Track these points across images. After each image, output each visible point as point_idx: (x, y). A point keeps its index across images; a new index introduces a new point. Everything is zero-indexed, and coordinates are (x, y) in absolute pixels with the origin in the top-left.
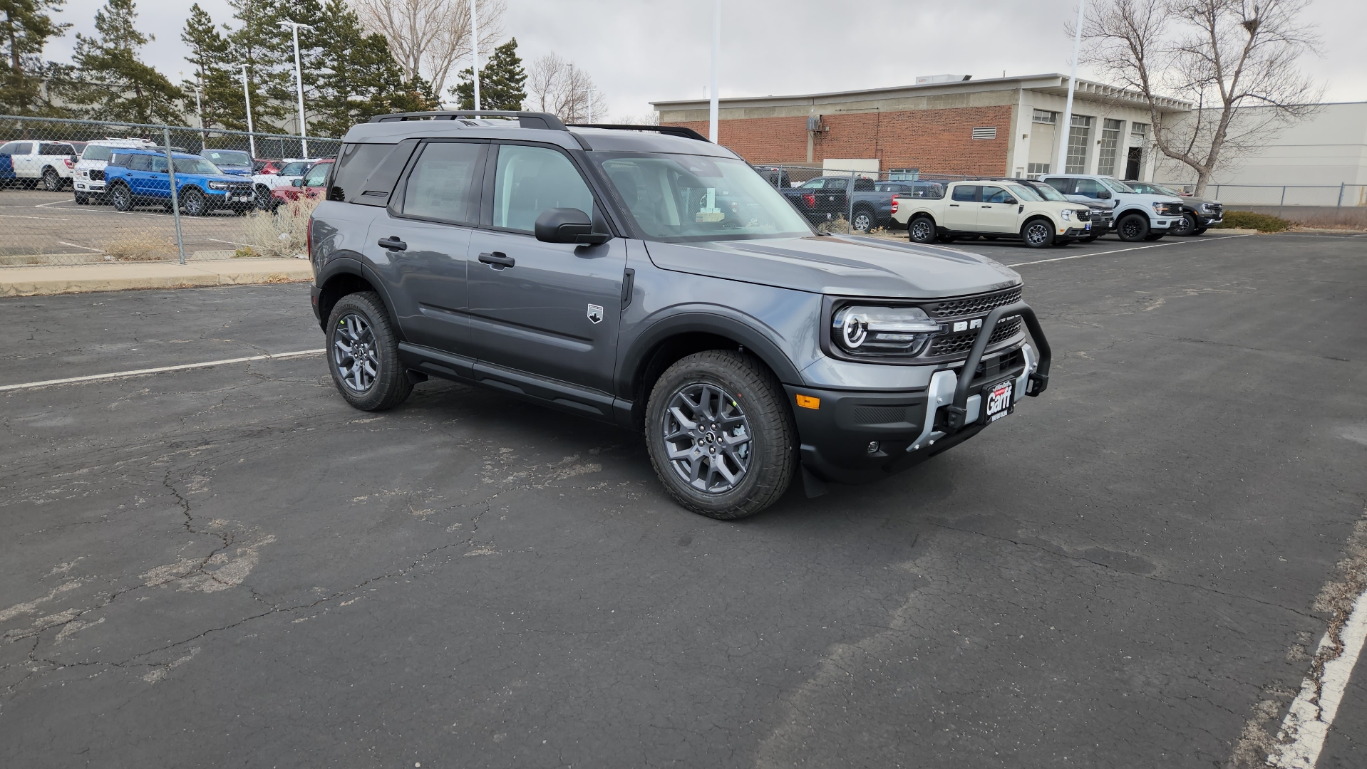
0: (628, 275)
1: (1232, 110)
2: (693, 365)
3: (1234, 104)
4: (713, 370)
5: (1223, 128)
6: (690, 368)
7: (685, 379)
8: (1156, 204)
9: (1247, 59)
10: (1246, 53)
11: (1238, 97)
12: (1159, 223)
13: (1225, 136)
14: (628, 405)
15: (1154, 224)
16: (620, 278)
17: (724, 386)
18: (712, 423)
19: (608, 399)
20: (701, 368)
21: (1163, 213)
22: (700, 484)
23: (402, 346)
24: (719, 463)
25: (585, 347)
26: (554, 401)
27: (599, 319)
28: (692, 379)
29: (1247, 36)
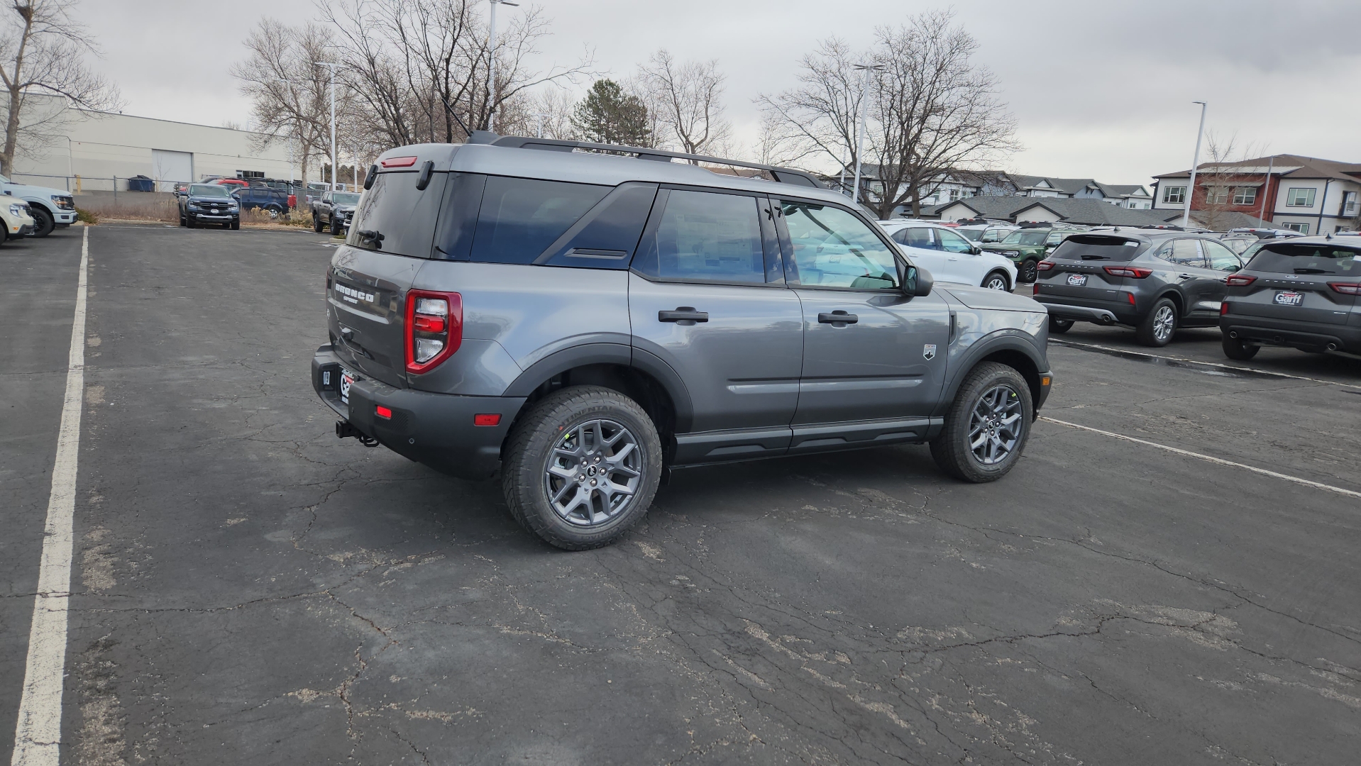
0: (953, 316)
1: (21, 96)
2: (994, 375)
3: (22, 90)
4: (1006, 375)
5: (14, 115)
6: (992, 378)
7: (989, 386)
8: (54, 197)
9: (26, 46)
10: (24, 39)
11: (23, 86)
12: (64, 217)
13: (18, 123)
14: (940, 421)
15: (58, 219)
16: (947, 322)
17: (1011, 384)
18: (996, 414)
19: (925, 422)
20: (998, 376)
21: (63, 207)
22: (988, 461)
23: (682, 439)
24: (998, 441)
25: (918, 381)
26: (876, 439)
27: (932, 356)
28: (993, 385)
29: (23, 24)
